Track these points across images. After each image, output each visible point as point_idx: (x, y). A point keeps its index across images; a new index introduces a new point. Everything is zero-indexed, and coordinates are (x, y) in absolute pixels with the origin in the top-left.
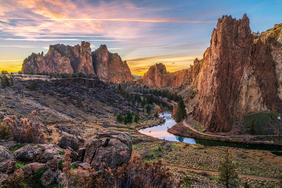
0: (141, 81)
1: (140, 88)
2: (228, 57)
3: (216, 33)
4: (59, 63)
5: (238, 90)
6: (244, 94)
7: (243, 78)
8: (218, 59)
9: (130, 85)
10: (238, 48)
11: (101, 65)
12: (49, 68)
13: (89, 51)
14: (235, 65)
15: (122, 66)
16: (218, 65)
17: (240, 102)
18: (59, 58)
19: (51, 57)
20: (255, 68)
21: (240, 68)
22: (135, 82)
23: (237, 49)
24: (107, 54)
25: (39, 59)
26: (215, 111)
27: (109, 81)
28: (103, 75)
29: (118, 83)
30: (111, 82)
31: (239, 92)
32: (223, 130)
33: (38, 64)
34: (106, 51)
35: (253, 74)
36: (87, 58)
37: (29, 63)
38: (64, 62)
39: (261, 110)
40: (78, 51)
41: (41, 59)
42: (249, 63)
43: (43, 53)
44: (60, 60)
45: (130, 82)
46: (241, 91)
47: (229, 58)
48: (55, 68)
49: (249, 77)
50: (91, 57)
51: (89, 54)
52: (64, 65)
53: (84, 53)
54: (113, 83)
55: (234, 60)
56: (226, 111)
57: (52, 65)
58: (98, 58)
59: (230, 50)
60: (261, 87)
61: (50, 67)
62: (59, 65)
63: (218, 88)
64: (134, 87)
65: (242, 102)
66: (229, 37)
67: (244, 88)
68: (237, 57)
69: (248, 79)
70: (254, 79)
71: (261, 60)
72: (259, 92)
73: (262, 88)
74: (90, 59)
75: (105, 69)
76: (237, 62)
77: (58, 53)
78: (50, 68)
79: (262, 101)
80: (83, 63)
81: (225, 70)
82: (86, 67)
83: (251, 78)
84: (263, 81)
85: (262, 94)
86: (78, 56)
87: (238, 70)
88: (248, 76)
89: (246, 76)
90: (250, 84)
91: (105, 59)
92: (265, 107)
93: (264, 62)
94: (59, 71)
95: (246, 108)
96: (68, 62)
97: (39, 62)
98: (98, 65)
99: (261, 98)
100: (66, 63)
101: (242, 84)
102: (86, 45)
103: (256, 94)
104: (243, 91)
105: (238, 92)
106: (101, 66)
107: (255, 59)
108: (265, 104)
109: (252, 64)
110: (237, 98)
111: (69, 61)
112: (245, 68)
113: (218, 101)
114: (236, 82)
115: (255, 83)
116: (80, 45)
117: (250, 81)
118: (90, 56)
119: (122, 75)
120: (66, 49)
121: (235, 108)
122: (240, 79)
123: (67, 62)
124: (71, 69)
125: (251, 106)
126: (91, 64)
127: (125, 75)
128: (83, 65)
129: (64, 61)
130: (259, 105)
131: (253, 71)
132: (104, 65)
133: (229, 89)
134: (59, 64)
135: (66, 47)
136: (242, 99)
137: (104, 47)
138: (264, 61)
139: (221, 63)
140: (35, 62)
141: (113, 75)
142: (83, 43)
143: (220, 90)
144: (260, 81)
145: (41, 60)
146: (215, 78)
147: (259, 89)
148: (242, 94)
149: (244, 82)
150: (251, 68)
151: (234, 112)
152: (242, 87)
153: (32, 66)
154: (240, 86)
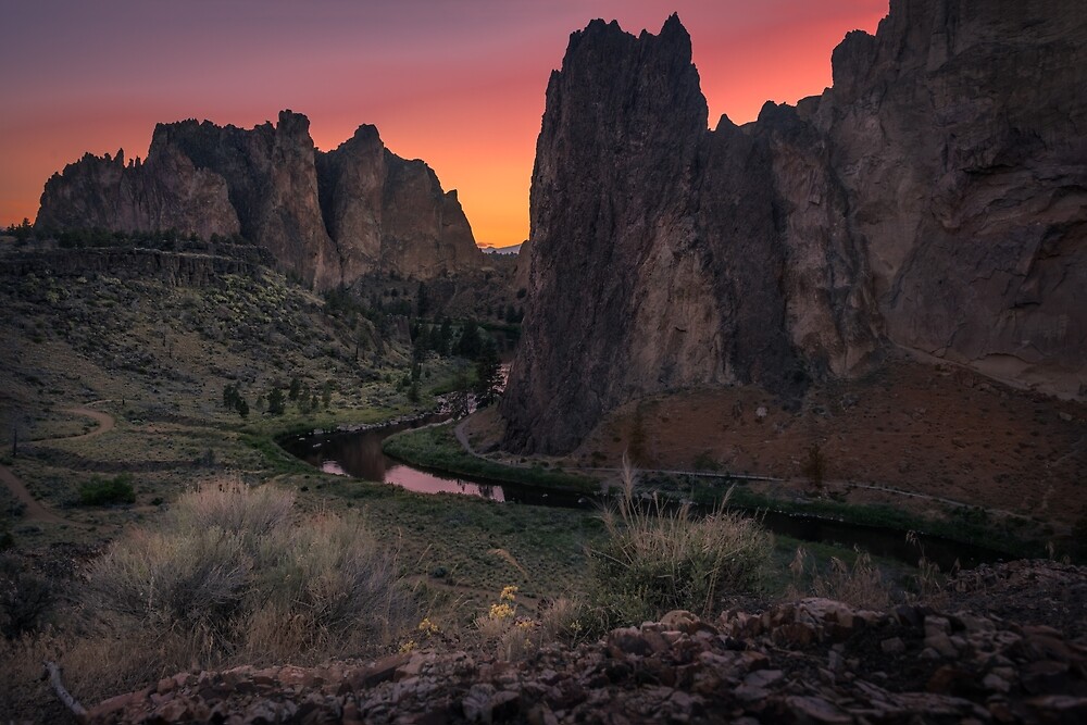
0: (510, 273)
1: (503, 299)
2: (595, 179)
3: (559, 90)
4: (186, 194)
5: (628, 305)
6: (655, 321)
7: (654, 258)
8: (550, 186)
9: (464, 289)
10: (637, 147)
11: (353, 206)
12: (144, 214)
13: (303, 150)
14: (625, 211)
15: (437, 212)
16: (548, 209)
17: (635, 348)
18: (185, 173)
20: (703, 223)
21: (640, 223)
22: (489, 275)
23: (633, 150)
24: (380, 162)
25: (106, 179)
26: (522, 377)
27: (384, 270)
28: (361, 246)
29: (423, 276)
30: (392, 272)
31: (635, 312)
32: (549, 445)
33: (103, 197)
34: (377, 151)
35: (693, 245)
36: (294, 178)
37: (68, 192)
38: (205, 190)
39: (713, 380)
40: (264, 147)
41: (113, 176)
42: (682, 204)
43: (121, 153)
44: (188, 183)
45: (466, 274)
46: (640, 311)
47: (601, 186)
48: (167, 214)
49: (677, 255)
50: (312, 175)
51: (306, 162)
52: (204, 203)
53: (283, 156)
54: (399, 279)
55: (620, 193)
56: (564, 379)
57: (156, 201)
58: (344, 176)
59: (603, 154)
60: (718, 294)
61: (147, 207)
62: (185, 204)
63: (541, 297)
64: (478, 296)
65: (646, 350)
66: (600, 105)
67: (653, 296)
68: (631, 181)
69: (673, 266)
70: (697, 266)
71: (729, 193)
72: (708, 316)
73: (724, 300)
74: (308, 182)
75: (370, 221)
76: (631, 198)
77: (179, 157)
78: (148, 212)
79: (719, 348)
80: (280, 196)
81: (580, 230)
82: (292, 211)
83: (684, 262)
84: (727, 273)
85: (723, 321)
86: (264, 169)
87: (632, 229)
88: (674, 254)
89: (665, 252)
90: (678, 284)
91: (371, 181)
92: (727, 371)
93: (737, 203)
94: (185, 226)
95: (663, 372)
96: (221, 192)
97: (106, 190)
98: (343, 205)
99: (718, 338)
100: (212, 196)
101: (645, 282)
102: (294, 123)
103: (698, 323)
104: (648, 310)
105: (630, 310)
106: (352, 210)
107: (708, 189)
108: (728, 359)
109: (693, 208)
110: (623, 333)
111: (225, 187)
112: (660, 223)
113: (536, 343)
114: (623, 276)
115: (697, 279)
116: (275, 127)
117: (680, 270)
118: (309, 168)
119: (438, 246)
120: (222, 138)
121: (614, 370)
122: (641, 263)
123: (214, 190)
124: (233, 216)
125: (680, 365)
126: (312, 201)
127: (451, 246)
128: (280, 203)
129: (203, 187)
130: (709, 363)
131: (693, 236)
132: (368, 205)
133: (590, 299)
134: (185, 198)
135: (222, 134)
136: (645, 340)
137: (368, 134)
138: (739, 198)
139: (566, 202)
140: (90, 187)
141: (401, 248)
142: (286, 116)
143: (549, 303)
144: (717, 273)
145: (116, 180)
146: (538, 258)
147: (714, 302)
148: (647, 319)
149: (657, 274)
150: (689, 222)
151: (605, 386)
152: (645, 293)
153: (80, 205)
154: (638, 290)
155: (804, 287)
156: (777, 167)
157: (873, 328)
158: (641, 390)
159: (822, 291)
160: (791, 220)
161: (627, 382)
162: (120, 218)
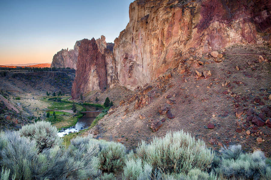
14: (87, 65)
17: (88, 85)
19: (74, 52)
20: (97, 66)
21: (89, 67)
25: (65, 54)
33: (64, 58)
35: (96, 70)
37: (57, 58)
39: (97, 89)
41: (66, 54)
43: (68, 49)
47: (84, 62)
55: (86, 63)
65: (90, 85)
66: (84, 51)
67: (90, 77)
68: (88, 61)
70: (96, 73)
72: (97, 80)
76: (88, 63)
81: (81, 68)
83: (94, 72)
85: (99, 81)
89: (92, 71)
90: (94, 75)
92: (99, 88)
95: (92, 88)
99: (98, 83)
105: (88, 79)
108: (99, 86)
109: (96, 64)
110: (87, 82)
112: (92, 67)
114: (87, 75)
116: (100, 39)
121: (85, 88)
122: (89, 72)
125: (94, 87)
130: (97, 87)
131: (96, 68)
133: (82, 78)
136: (90, 83)
139: (79, 64)
140: (62, 56)
142: (102, 37)
144: (98, 74)
147: (98, 78)
148: (90, 80)
149: (91, 74)
150: (95, 66)
151: (84, 90)
152: (89, 77)
153: (60, 60)
154: (89, 76)
155: (109, 75)
156: (106, 58)
157: (116, 81)
158: (90, 91)
159: (111, 76)
160: (108, 65)
161: (88, 90)
162: (67, 62)
